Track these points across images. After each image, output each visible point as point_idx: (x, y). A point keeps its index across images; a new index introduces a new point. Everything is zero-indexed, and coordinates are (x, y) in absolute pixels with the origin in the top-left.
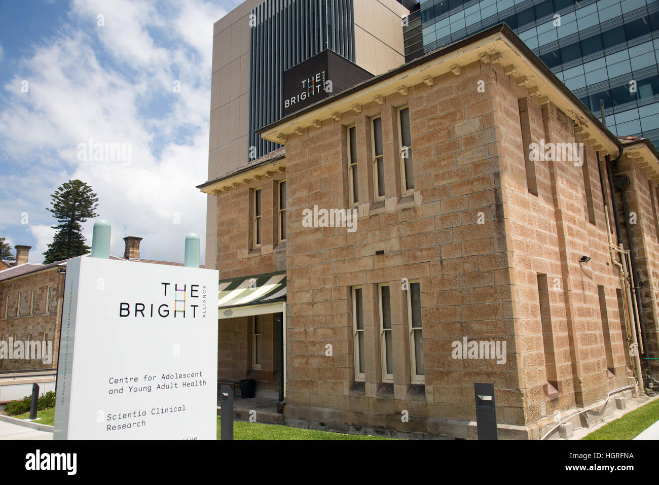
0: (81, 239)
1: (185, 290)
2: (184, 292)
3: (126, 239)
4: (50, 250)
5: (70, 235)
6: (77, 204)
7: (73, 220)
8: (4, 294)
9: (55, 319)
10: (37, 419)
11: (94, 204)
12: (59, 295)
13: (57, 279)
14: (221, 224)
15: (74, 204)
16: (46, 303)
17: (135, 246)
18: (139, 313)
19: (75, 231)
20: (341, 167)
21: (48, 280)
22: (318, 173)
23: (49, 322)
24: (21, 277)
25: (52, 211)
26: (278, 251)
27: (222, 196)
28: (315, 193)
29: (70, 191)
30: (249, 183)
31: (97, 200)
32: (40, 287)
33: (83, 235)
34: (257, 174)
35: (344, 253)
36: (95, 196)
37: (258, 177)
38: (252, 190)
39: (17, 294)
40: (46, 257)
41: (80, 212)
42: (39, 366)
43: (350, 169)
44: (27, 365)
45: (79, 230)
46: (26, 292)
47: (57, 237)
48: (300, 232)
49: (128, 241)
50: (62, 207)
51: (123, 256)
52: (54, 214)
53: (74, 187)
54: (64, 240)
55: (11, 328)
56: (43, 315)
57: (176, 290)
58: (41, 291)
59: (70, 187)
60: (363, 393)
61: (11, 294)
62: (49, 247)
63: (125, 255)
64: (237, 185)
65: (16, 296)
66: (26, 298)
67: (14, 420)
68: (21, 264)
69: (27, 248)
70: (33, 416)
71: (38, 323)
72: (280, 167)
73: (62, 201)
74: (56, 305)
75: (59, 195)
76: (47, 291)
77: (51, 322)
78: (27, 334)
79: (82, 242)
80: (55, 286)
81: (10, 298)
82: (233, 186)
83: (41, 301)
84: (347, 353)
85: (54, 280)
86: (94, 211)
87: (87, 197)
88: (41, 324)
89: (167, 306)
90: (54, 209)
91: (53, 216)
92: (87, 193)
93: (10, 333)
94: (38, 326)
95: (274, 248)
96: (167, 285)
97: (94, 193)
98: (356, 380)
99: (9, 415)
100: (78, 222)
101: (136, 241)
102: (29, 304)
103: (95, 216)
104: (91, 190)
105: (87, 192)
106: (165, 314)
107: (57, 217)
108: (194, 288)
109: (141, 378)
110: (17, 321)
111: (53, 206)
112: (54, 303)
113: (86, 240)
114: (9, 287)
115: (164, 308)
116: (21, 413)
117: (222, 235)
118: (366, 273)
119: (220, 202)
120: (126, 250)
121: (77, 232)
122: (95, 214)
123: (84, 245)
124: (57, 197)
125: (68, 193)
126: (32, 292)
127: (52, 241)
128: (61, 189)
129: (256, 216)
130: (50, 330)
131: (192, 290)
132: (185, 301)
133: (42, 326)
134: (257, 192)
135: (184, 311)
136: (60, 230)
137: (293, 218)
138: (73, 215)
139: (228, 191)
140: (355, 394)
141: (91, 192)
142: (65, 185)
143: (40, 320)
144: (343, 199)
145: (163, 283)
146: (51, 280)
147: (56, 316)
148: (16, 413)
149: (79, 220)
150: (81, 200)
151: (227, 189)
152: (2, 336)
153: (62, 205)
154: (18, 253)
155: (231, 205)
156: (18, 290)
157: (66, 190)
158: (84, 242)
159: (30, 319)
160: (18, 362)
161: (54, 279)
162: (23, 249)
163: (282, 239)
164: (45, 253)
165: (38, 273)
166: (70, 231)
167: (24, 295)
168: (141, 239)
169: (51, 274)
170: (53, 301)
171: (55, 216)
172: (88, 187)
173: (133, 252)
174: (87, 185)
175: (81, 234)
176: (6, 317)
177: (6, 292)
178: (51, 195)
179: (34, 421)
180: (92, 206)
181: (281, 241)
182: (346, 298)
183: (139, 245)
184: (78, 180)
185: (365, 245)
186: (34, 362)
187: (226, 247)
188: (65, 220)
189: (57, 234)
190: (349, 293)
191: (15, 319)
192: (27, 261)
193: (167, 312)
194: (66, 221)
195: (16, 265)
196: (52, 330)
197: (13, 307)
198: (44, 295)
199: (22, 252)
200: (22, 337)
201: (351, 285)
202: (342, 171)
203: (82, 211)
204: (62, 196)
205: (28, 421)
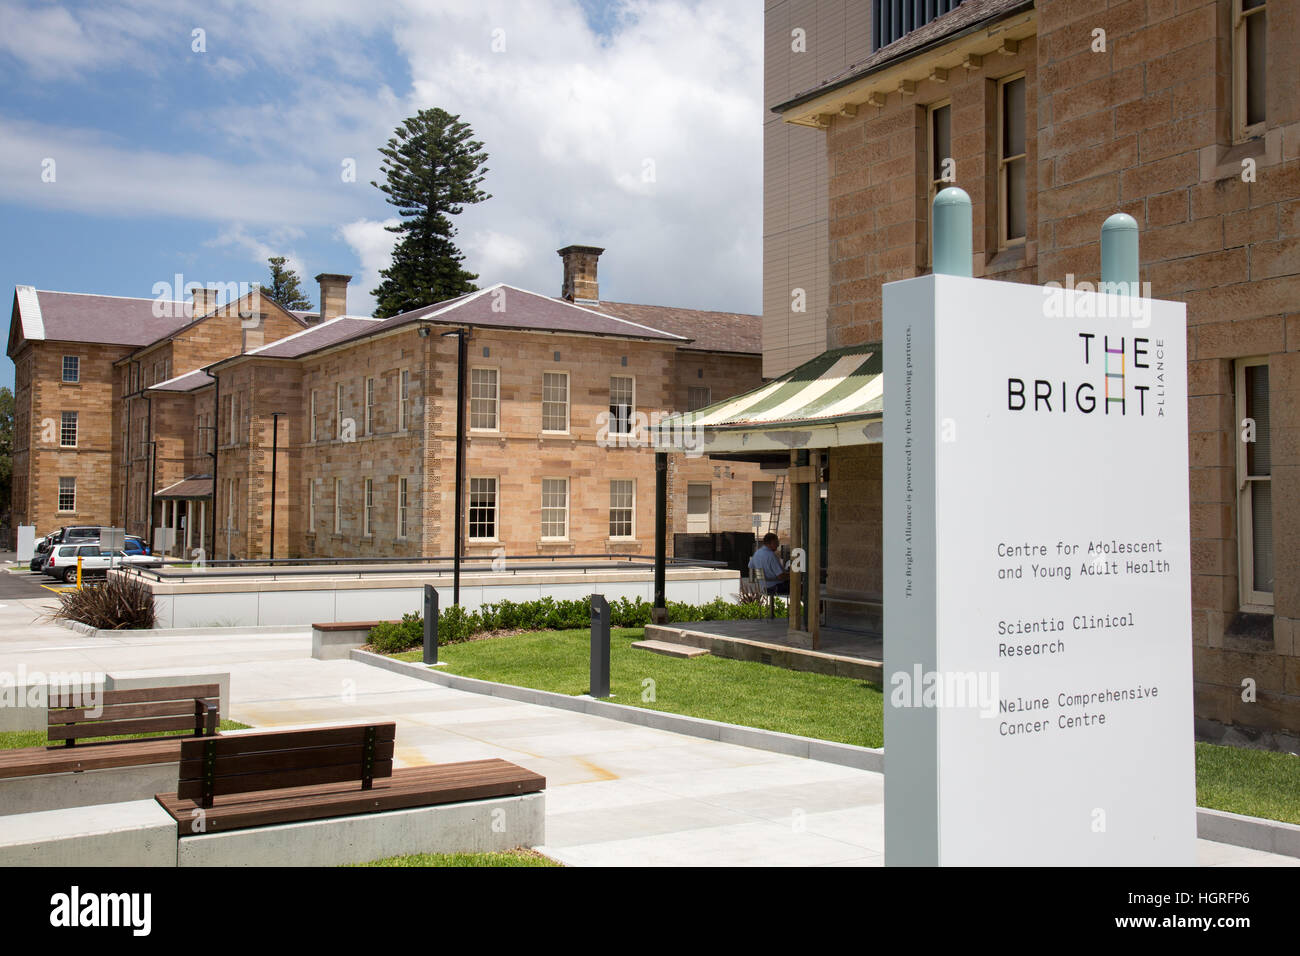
0: (454, 256)
1: (1123, 352)
2: (1121, 355)
3: (565, 253)
4: (386, 284)
5: (427, 248)
6: (440, 168)
7: (432, 209)
8: (306, 387)
9: (420, 445)
10: (439, 663)
11: (481, 167)
12: (427, 391)
13: (418, 353)
14: (839, 205)
15: (434, 170)
16: (398, 409)
17: (587, 269)
18: (1041, 402)
19: (440, 237)
20: (1212, 24)
21: (398, 354)
22: (1136, 47)
23: (408, 452)
24: (340, 348)
25: (385, 189)
26: (1000, 269)
27: (841, 130)
28: (1126, 106)
29: (423, 138)
30: (915, 91)
31: (484, 157)
32: (383, 370)
33: (457, 246)
34: (937, 65)
35: (1216, 268)
36: (478, 147)
37: (942, 73)
38: (922, 108)
39: (332, 386)
40: (380, 301)
41: (448, 188)
42: (393, 552)
43: (1237, 28)
44: (367, 548)
45: (446, 234)
46: (352, 382)
47: (399, 252)
48: (1080, 216)
49: (568, 258)
50: (408, 179)
51: (560, 295)
52: (389, 196)
53: (431, 129)
54: (416, 259)
55: (326, 466)
56: (394, 436)
57: (1106, 350)
58: (385, 380)
59: (421, 129)
60: (1267, 643)
61: (319, 387)
62: (383, 276)
63: (564, 293)
64: (881, 97)
65: (330, 393)
66: (352, 396)
67: (390, 663)
68: (332, 320)
69: (342, 280)
70: (431, 657)
71: (384, 455)
72: (1006, 41)
73: (407, 163)
74: (420, 412)
75: (397, 148)
76: (398, 380)
77: (413, 451)
78: (361, 480)
79: (454, 264)
80: (417, 369)
81: (318, 395)
82: (871, 102)
83: (386, 404)
84: (1219, 535)
85: (413, 355)
86: (479, 187)
87: (461, 152)
88: (391, 456)
89: (1092, 388)
90: (389, 185)
91: (388, 201)
92: (461, 142)
93: (324, 475)
94: (385, 461)
95: (987, 264)
96: (1089, 339)
97: (478, 141)
98: (1244, 609)
99: (378, 652)
100: (444, 214)
101: (589, 258)
102: (360, 410)
103: (482, 199)
104: (468, 134)
105: (462, 138)
106: (1087, 405)
107: (397, 204)
108: (1141, 346)
109: (1052, 550)
110: (337, 449)
111: (386, 176)
112: (416, 410)
113: (464, 258)
114: (313, 372)
115: (1086, 391)
116: (401, 650)
117: (842, 233)
118: (1281, 324)
119: (834, 147)
120: (566, 280)
121: (443, 237)
122: (482, 193)
123: (461, 269)
124: (393, 154)
125: (415, 142)
126: (364, 384)
127: (388, 263)
128: (402, 134)
129: (935, 179)
130: (412, 470)
131: (1137, 352)
132: (1123, 376)
133: (394, 462)
134: (936, 113)
135: (1123, 401)
136: (406, 233)
137: (1059, 180)
138: (433, 197)
139: (856, 114)
140: (1243, 644)
141: (471, 139)
142: (409, 123)
143: (388, 447)
144: (1214, 120)
145: (1081, 335)
146: (405, 354)
147: (422, 438)
148: (393, 649)
149: (446, 210)
150: (448, 158)
151: (854, 109)
152: (309, 483)
153: (405, 174)
154: (324, 291)
155: (865, 153)
156: (335, 379)
157: (412, 136)
158: (460, 262)
159: (366, 446)
160: (348, 541)
161: (412, 351)
162: (333, 282)
163: (1009, 237)
164: (376, 292)
165: (375, 337)
166: (427, 236)
167: (349, 389)
168: (599, 251)
169: (404, 341)
170: (413, 403)
171: (392, 199)
172: (463, 126)
173: (582, 285)
174: (460, 121)
175: (452, 244)
176: (313, 440)
177: (310, 382)
178: (381, 150)
179: (435, 668)
180: (473, 173)
181: (1005, 243)
182: (1217, 391)
183: (596, 265)
184: (437, 110)
185: (1284, 246)
186: (382, 543)
187: (855, 265)
188: (414, 209)
189: (400, 245)
190: (1227, 378)
191: (334, 445)
192: (343, 310)
193: (1092, 402)
194: (417, 213)
195: (323, 321)
196: (417, 471)
197: (327, 418)
198: (392, 390)
199: (332, 289)
200: (352, 485)
201: (1234, 355)
202: (1214, 35)
203: (453, 186)
204: (406, 151)
205: (422, 666)
